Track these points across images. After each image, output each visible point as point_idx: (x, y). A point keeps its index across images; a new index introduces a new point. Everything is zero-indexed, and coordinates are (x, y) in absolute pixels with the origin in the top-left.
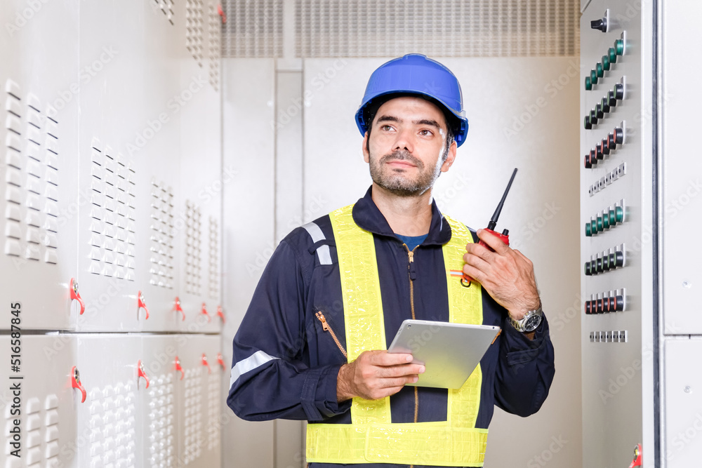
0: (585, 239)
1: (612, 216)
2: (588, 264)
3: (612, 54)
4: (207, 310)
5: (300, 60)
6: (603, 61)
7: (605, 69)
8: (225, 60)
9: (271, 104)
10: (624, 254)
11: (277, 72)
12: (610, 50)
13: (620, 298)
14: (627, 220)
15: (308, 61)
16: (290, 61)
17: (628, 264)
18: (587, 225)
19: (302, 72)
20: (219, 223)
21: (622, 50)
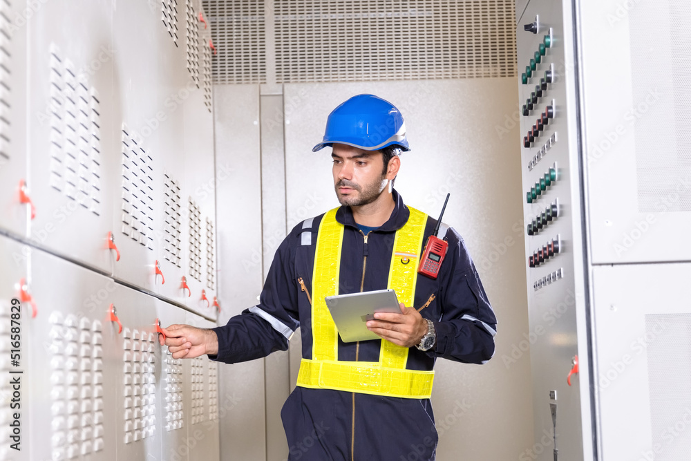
0: (526, 206)
1: (548, 178)
2: (530, 226)
3: (542, 48)
4: (206, 296)
5: (280, 86)
6: (535, 56)
7: (537, 62)
8: (216, 87)
9: (256, 123)
10: (558, 206)
11: (260, 96)
12: (540, 45)
13: (556, 242)
14: (559, 179)
15: (287, 86)
16: (272, 86)
17: (561, 215)
18: (528, 193)
19: (283, 95)
20: (214, 225)
21: (549, 43)
